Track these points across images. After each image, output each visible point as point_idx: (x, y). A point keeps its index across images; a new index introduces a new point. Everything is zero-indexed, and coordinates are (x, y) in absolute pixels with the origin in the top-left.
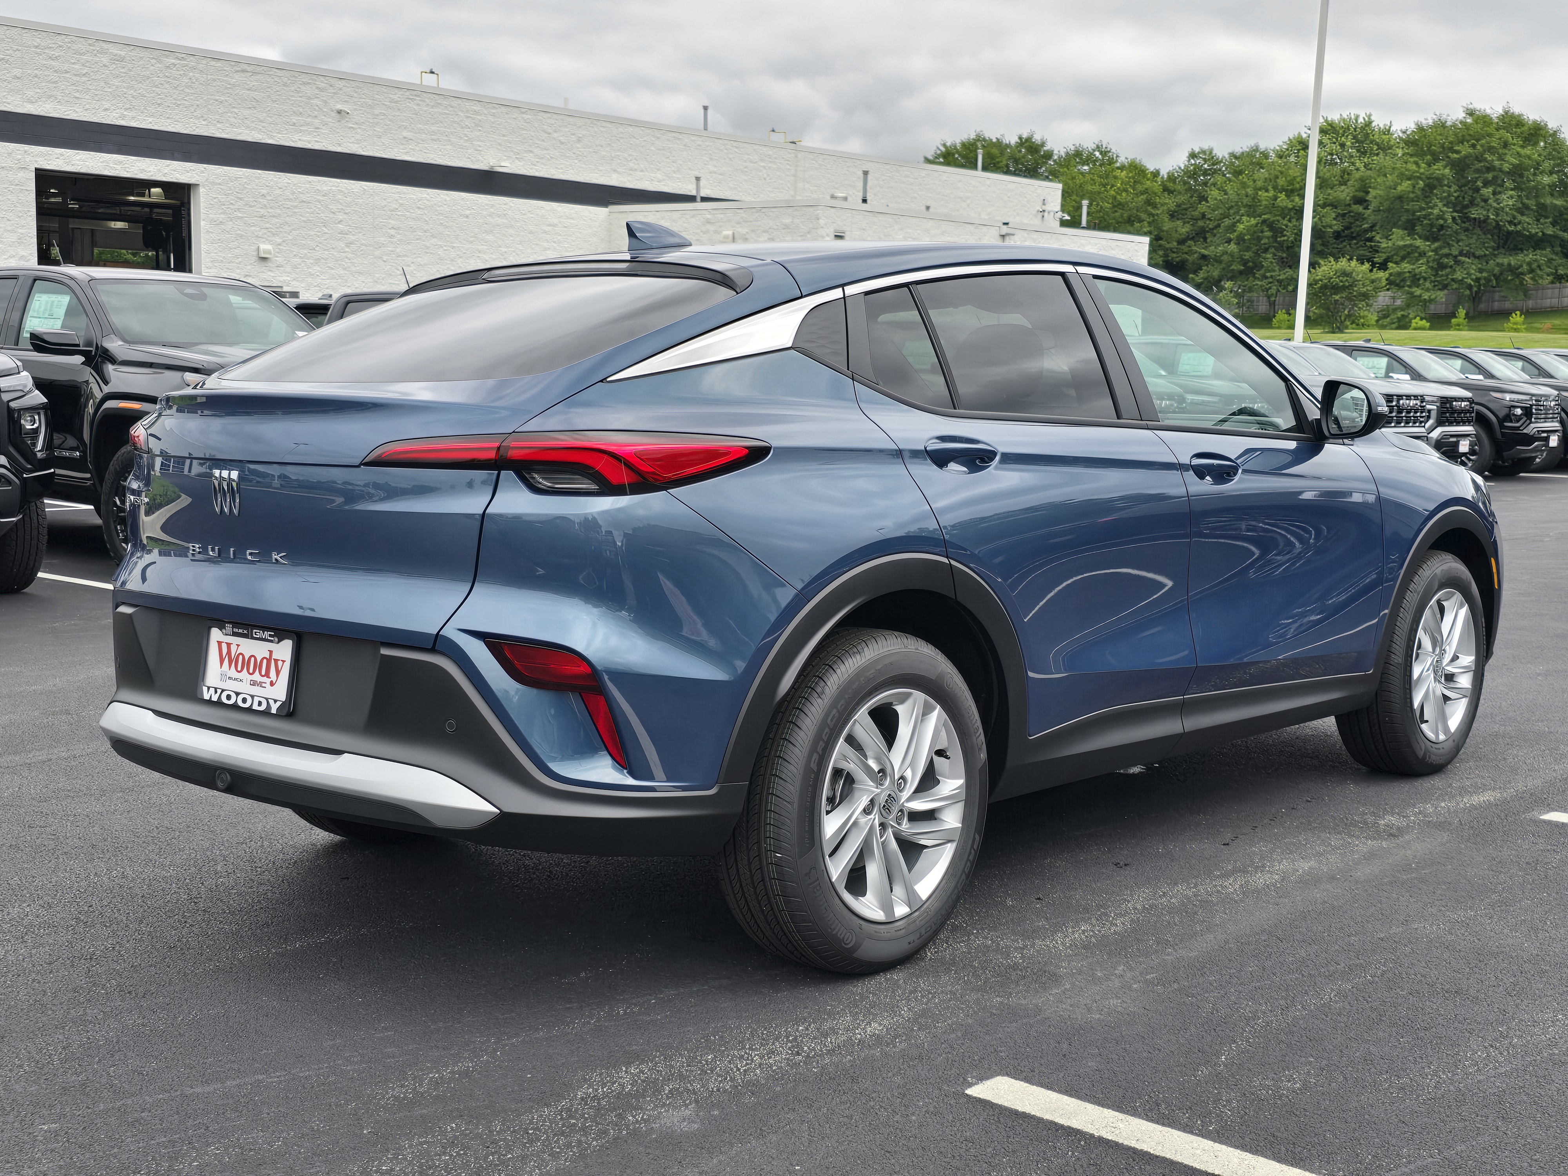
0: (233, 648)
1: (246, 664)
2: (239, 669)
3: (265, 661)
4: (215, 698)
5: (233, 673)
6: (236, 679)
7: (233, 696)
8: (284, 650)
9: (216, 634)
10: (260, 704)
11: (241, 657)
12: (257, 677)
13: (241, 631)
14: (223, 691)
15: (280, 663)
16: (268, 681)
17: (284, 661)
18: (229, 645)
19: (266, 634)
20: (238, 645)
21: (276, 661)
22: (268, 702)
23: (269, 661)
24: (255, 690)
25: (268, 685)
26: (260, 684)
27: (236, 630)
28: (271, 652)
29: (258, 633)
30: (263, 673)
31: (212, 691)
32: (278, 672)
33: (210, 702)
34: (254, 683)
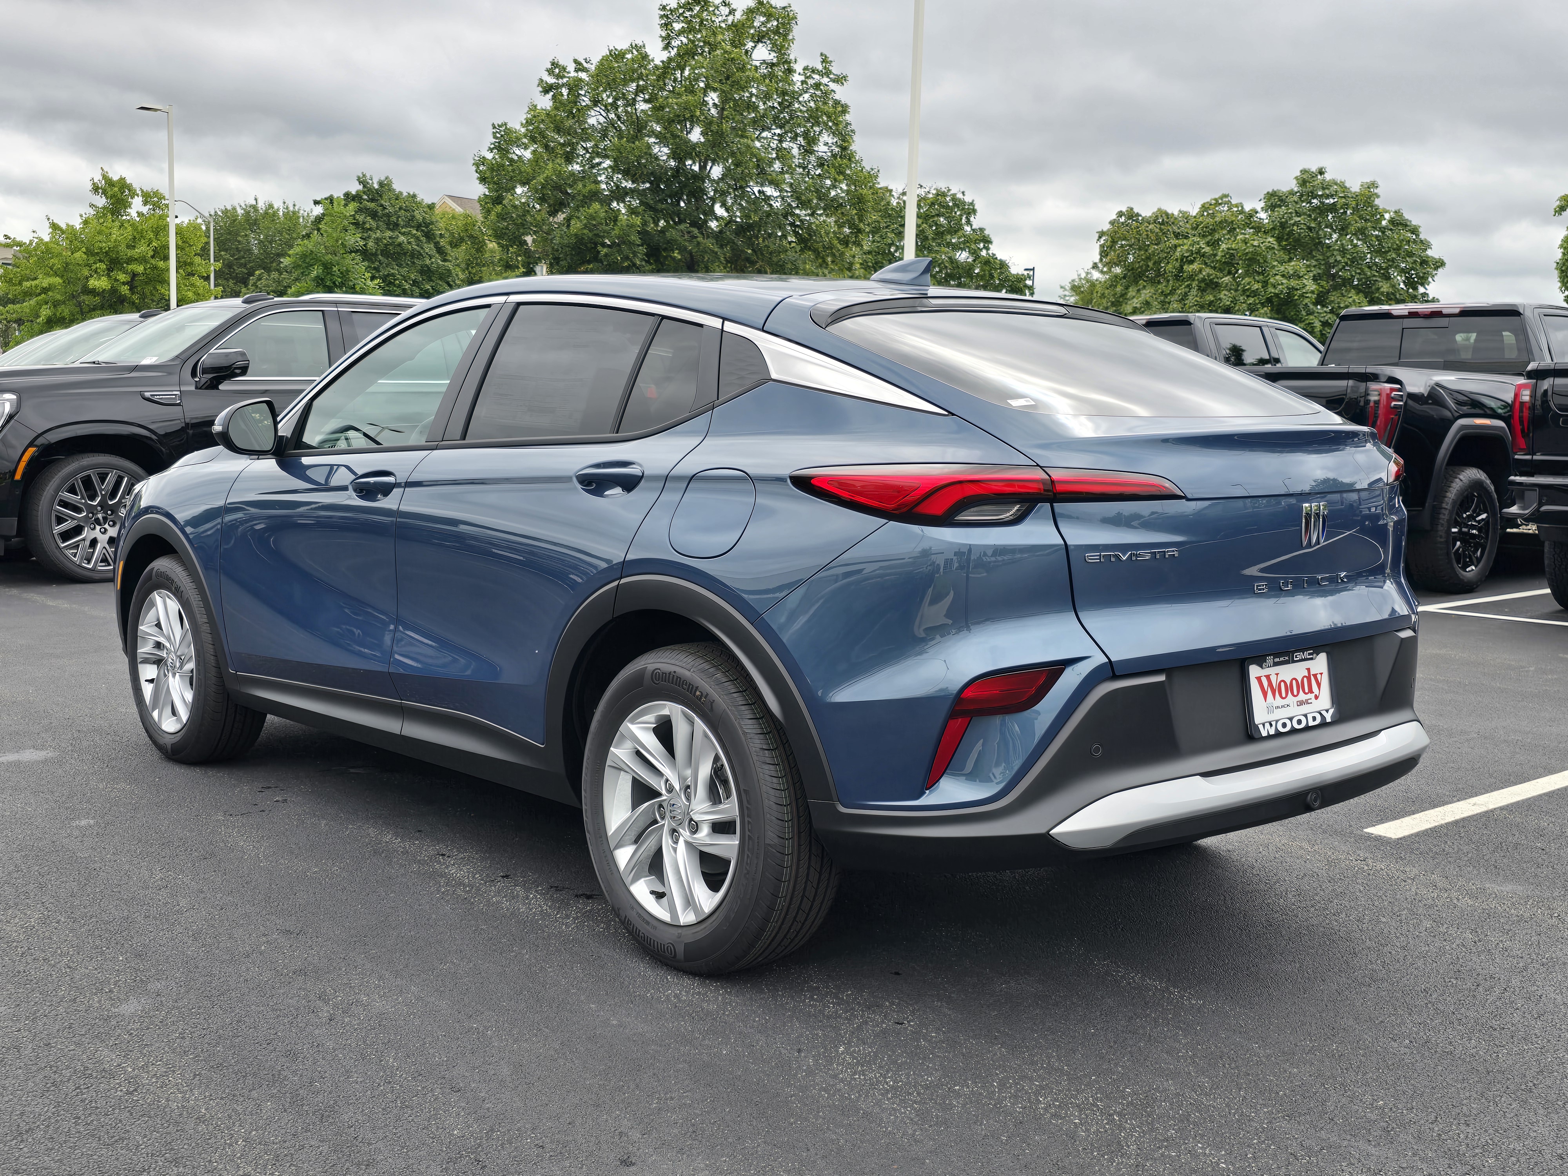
0: (1273, 679)
1: (1289, 689)
2: (1284, 695)
3: (1305, 679)
4: (1272, 732)
5: (1279, 701)
6: (1283, 706)
7: (1288, 722)
8: (1320, 664)
9: (1254, 671)
10: (1314, 719)
11: (1282, 684)
12: (1302, 696)
13: (1282, 659)
14: (1277, 721)
15: (1319, 676)
16: (1312, 696)
17: (1321, 674)
18: (1268, 677)
19: (1306, 654)
20: (1277, 674)
21: (1315, 676)
22: (1321, 714)
23: (1309, 678)
24: (1305, 709)
25: (1313, 699)
26: (1307, 702)
27: (1277, 660)
28: (1308, 670)
29: (1299, 656)
30: (1307, 691)
31: (1267, 725)
32: (1319, 685)
33: (1270, 737)
34: (1301, 703)
